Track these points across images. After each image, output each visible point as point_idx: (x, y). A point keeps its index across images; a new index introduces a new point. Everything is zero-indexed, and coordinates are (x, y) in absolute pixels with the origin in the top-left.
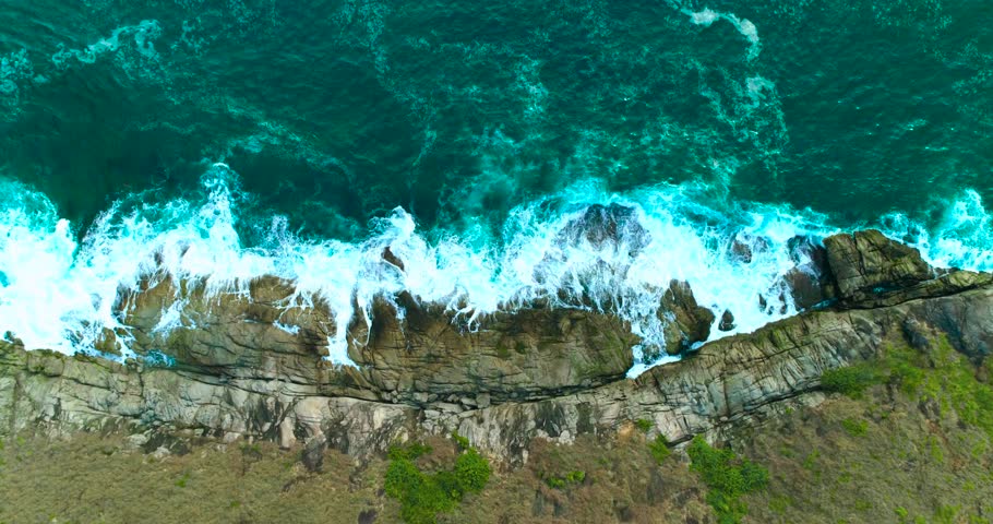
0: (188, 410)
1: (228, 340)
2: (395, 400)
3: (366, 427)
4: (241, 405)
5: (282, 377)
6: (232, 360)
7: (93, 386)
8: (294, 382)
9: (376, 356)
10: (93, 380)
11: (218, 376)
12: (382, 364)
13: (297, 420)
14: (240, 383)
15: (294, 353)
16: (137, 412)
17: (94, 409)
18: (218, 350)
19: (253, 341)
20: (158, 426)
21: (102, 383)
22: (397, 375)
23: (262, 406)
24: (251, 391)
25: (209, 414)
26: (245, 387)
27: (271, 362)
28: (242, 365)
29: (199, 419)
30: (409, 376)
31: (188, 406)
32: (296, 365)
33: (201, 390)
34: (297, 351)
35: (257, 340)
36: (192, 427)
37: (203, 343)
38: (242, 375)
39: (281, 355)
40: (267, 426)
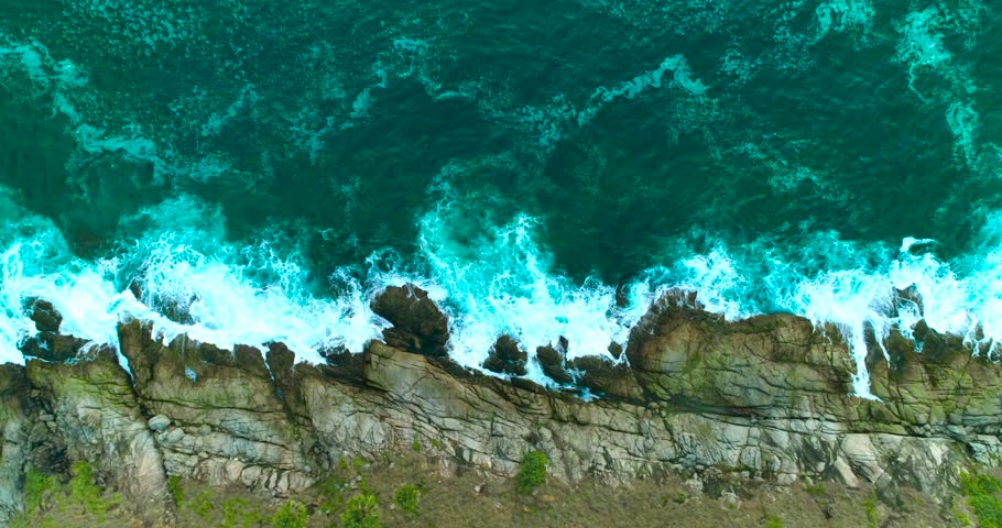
0: (730, 453)
1: (762, 382)
2: (929, 434)
3: (930, 464)
4: (785, 446)
5: (816, 416)
6: (767, 401)
7: (625, 432)
8: (828, 420)
9: (901, 390)
10: (625, 426)
11: (748, 417)
12: (910, 399)
13: (849, 458)
14: (778, 423)
15: (823, 391)
16: (674, 457)
17: (635, 456)
18: (752, 391)
19: (785, 380)
20: (702, 471)
21: (633, 429)
22: (928, 409)
23: (808, 446)
24: (791, 431)
25: (753, 456)
26: (783, 427)
27: (806, 401)
28: (775, 405)
29: (745, 462)
30: (940, 409)
31: (729, 448)
32: (825, 403)
33: (737, 432)
34: (826, 389)
35: (789, 380)
36: (737, 470)
37: (735, 384)
38: (776, 415)
39: (811, 394)
40: (821, 466)
